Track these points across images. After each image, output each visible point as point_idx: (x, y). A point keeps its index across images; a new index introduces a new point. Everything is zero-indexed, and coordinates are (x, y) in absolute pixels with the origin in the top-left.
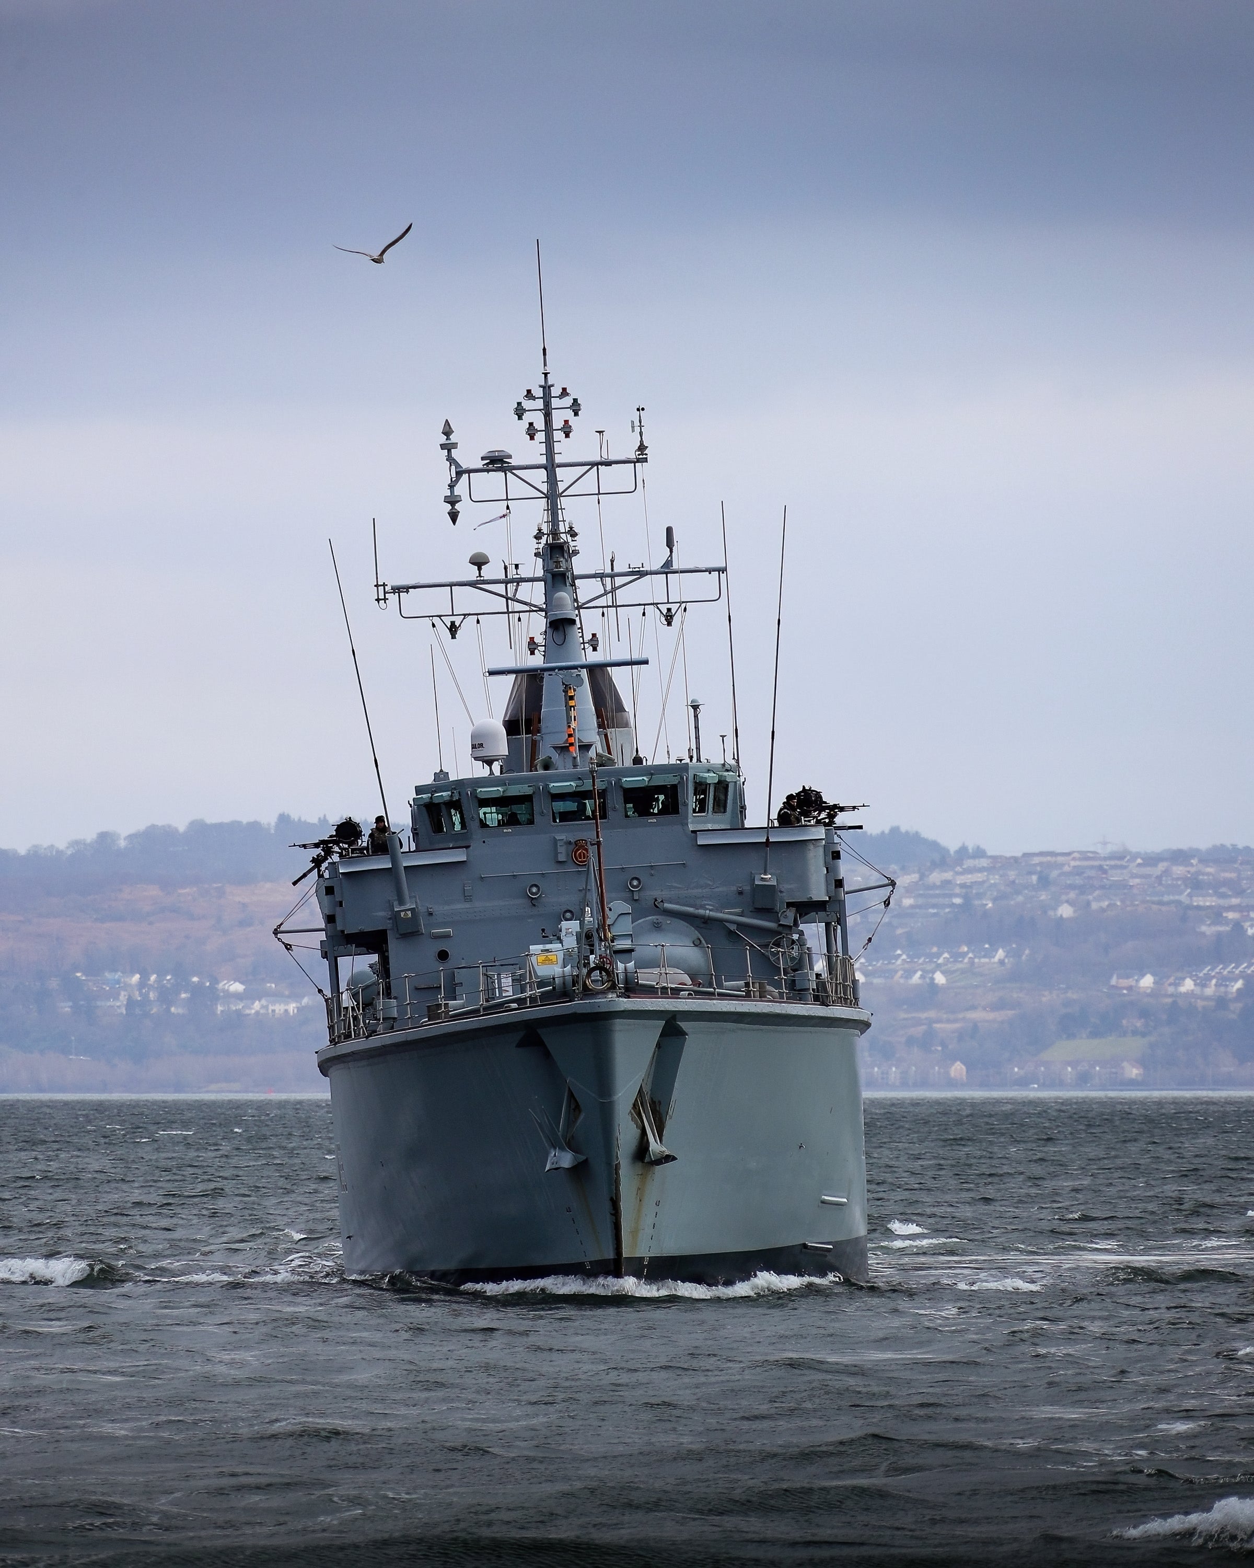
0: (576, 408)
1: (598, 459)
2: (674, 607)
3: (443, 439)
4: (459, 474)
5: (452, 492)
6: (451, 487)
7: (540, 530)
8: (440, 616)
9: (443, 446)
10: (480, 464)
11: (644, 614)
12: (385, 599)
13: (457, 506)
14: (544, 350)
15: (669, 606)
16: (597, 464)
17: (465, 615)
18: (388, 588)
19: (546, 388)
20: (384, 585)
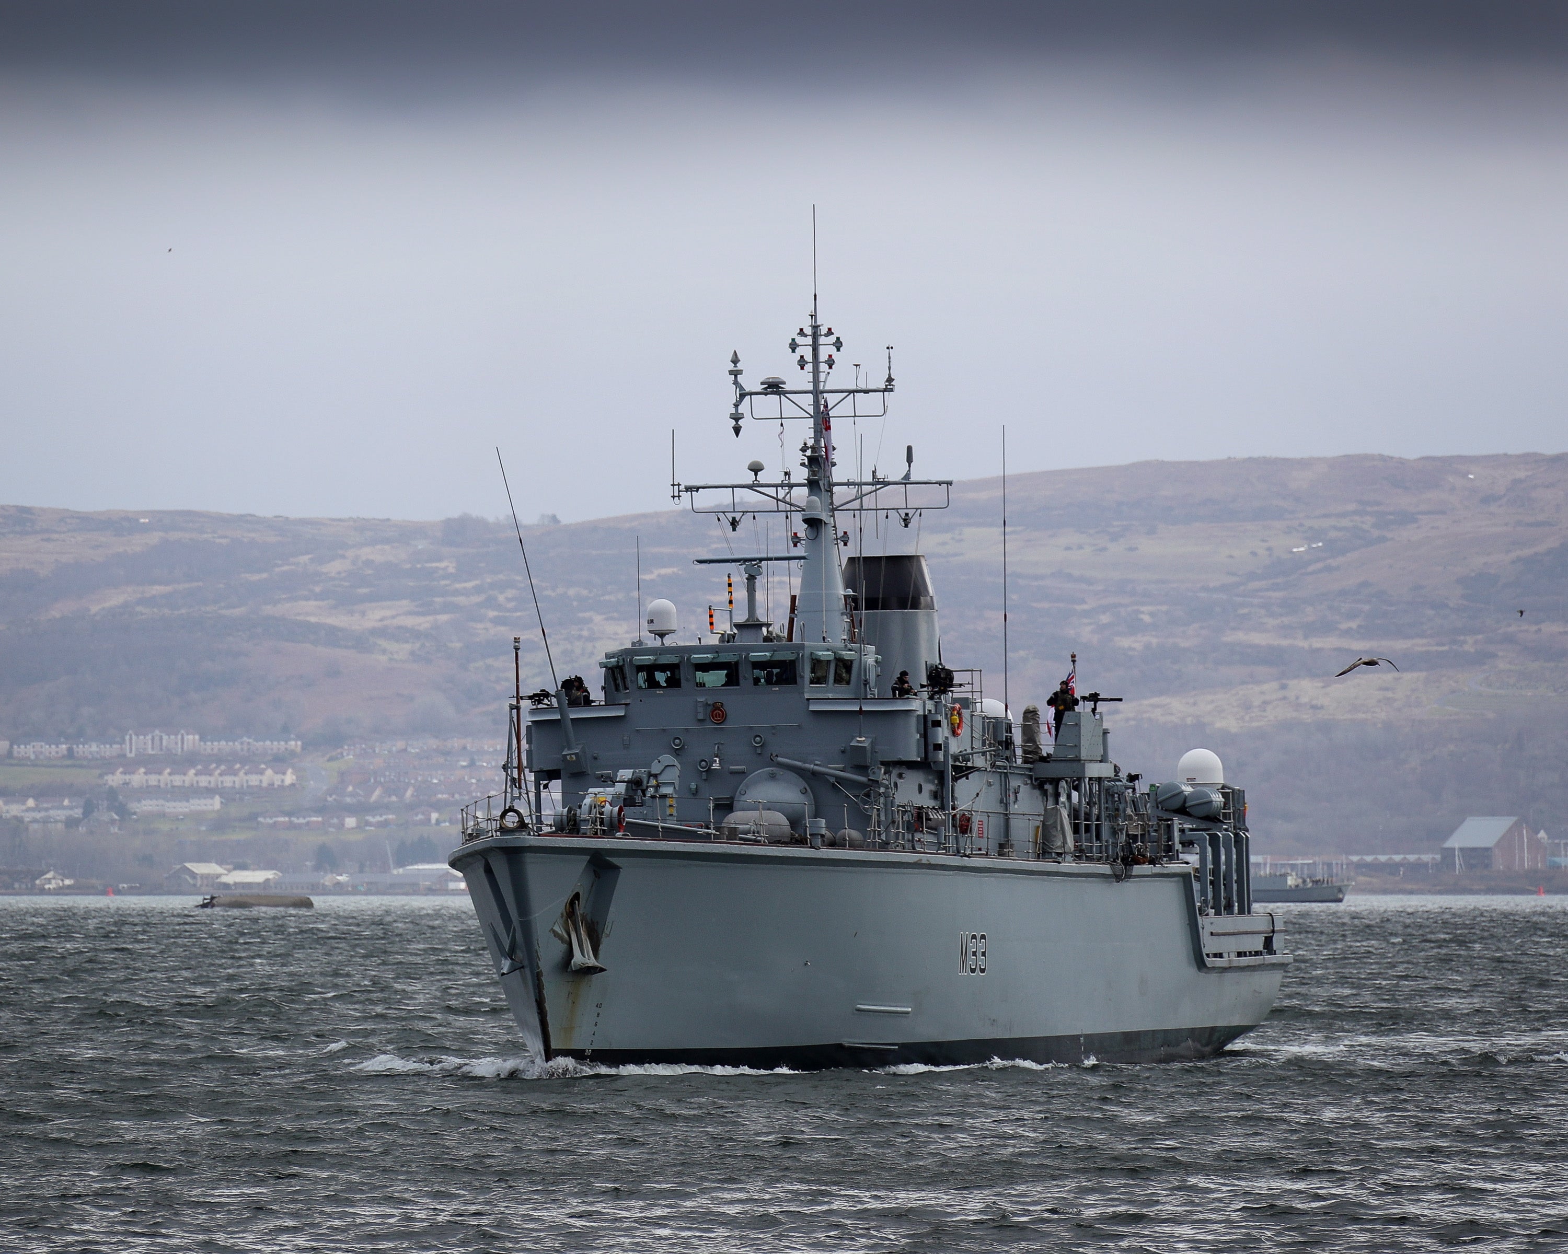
0: (838, 344)
1: (854, 388)
2: (911, 512)
3: (731, 366)
4: (742, 396)
5: (737, 410)
6: (736, 406)
7: (805, 444)
8: (724, 512)
9: (731, 372)
10: (760, 388)
11: (887, 517)
12: (679, 496)
13: (740, 422)
14: (815, 296)
15: (907, 511)
16: (853, 392)
17: (743, 512)
18: (682, 488)
19: (815, 328)
20: (679, 485)
